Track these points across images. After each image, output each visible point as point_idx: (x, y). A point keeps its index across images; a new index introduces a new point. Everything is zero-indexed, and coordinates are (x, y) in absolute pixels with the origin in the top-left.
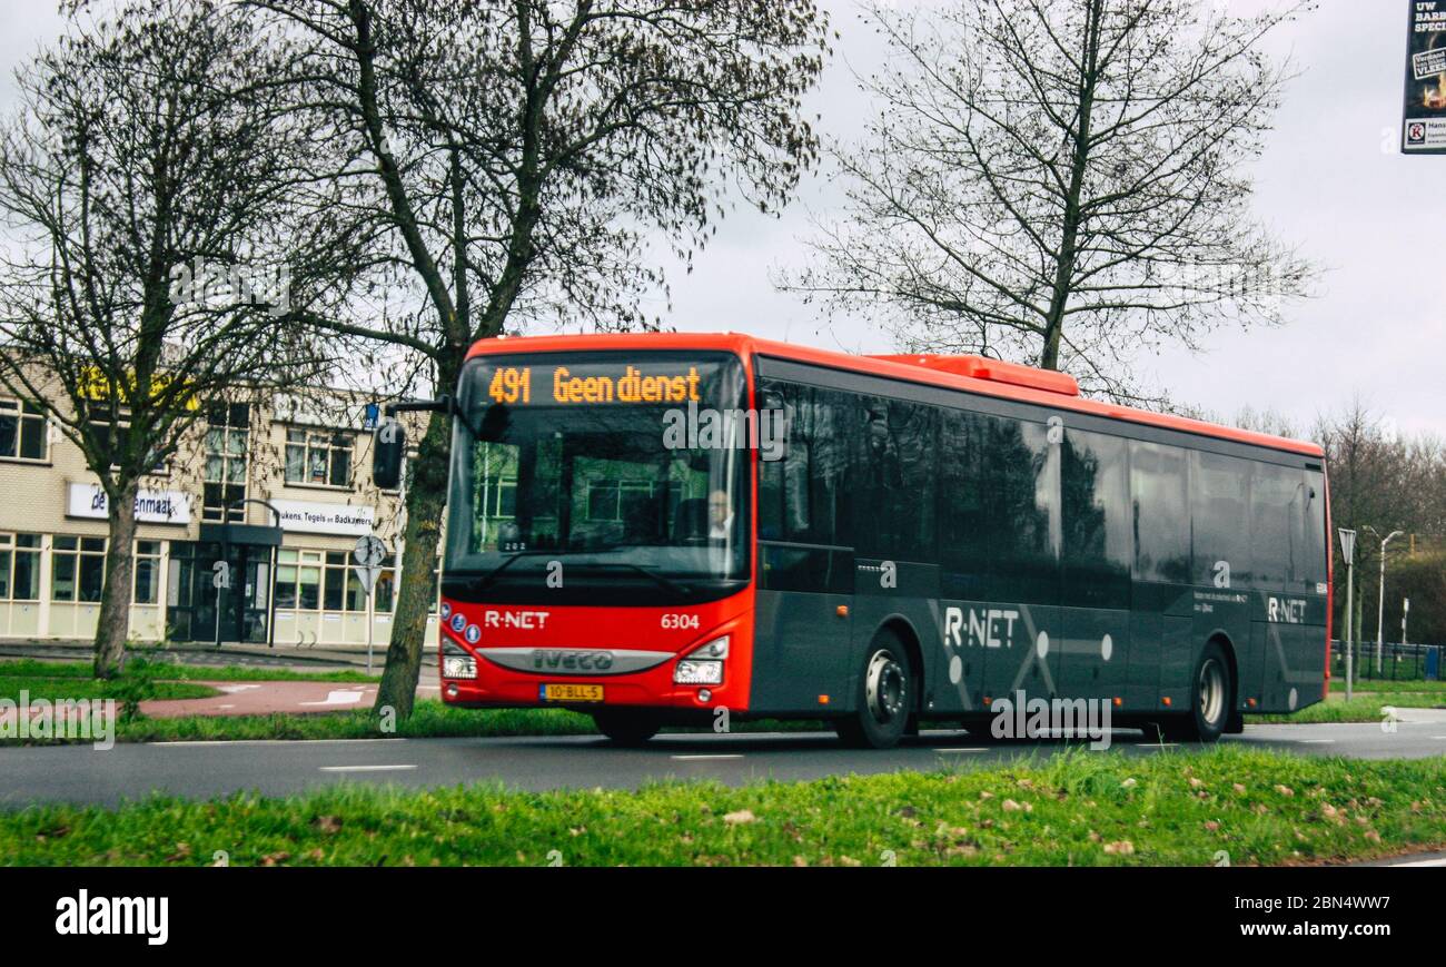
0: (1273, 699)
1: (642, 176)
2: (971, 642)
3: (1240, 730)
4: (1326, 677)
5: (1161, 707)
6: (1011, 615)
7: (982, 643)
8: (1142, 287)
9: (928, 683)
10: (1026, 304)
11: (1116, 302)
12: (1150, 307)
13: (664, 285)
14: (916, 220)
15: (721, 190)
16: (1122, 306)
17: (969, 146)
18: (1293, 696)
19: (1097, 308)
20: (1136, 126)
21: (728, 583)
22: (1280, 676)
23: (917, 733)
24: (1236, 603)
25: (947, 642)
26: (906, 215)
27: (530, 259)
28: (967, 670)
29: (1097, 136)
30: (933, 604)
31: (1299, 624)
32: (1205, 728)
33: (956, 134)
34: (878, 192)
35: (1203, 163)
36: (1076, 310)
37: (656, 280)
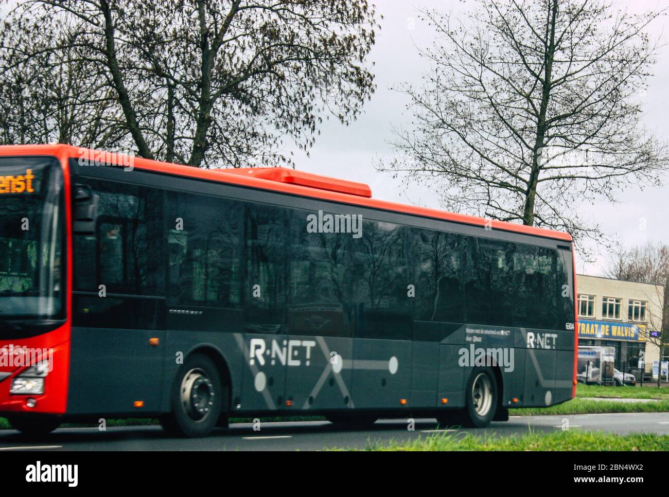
0: (532, 398)
1: (279, 104)
2: (273, 363)
3: (507, 419)
4: (574, 384)
5: (439, 405)
6: (309, 344)
7: (284, 363)
8: (582, 166)
9: (236, 390)
10: (516, 177)
11: (568, 175)
12: (588, 178)
13: (291, 163)
14: (455, 130)
15: (321, 109)
16: (573, 177)
17: (482, 88)
18: (548, 397)
19: (559, 178)
20: (576, 76)
21: (50, 322)
22: (537, 383)
23: (227, 426)
24: (500, 336)
25: (252, 362)
26: (449, 128)
27: (206, 149)
28: (270, 382)
29: (556, 82)
30: (238, 337)
31: (551, 349)
32: (477, 418)
33: (474, 80)
34: (435, 115)
35: (614, 96)
36: (545, 179)
37: (287, 161)
